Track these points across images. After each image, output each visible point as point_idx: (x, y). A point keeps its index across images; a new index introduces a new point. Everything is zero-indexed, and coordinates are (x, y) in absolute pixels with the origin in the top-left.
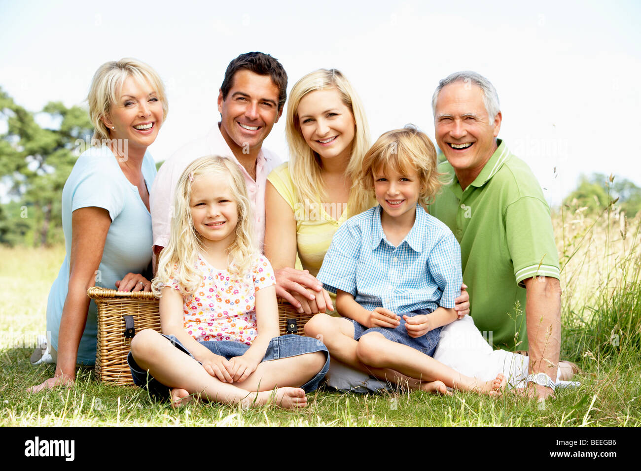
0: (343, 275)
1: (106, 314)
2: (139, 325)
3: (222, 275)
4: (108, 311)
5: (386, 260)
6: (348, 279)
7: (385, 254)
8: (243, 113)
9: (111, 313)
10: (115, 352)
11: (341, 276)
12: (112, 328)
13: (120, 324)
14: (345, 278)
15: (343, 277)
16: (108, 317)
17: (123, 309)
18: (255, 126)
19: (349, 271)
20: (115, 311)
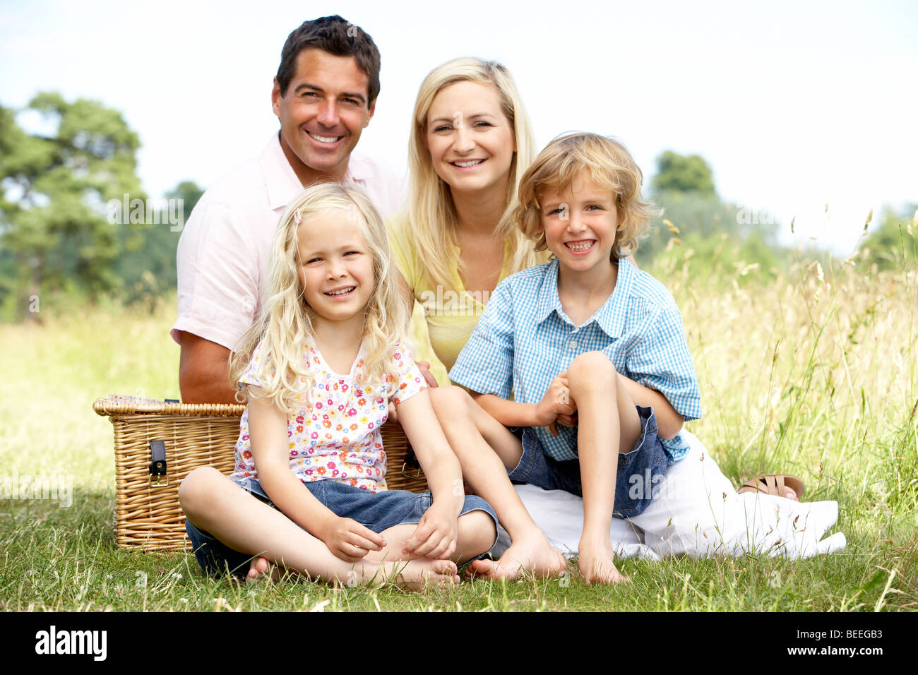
0: (478, 368)
1: (123, 438)
2: (176, 455)
3: (345, 383)
4: (126, 433)
5: (559, 344)
6: (487, 373)
7: (558, 334)
8: (314, 117)
9: (131, 437)
10: (139, 498)
11: (476, 369)
12: (133, 460)
13: (146, 454)
14: (483, 372)
15: (479, 371)
16: (126, 443)
17: (150, 431)
18: (333, 137)
19: (488, 361)
20: (138, 434)
